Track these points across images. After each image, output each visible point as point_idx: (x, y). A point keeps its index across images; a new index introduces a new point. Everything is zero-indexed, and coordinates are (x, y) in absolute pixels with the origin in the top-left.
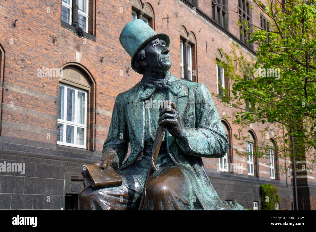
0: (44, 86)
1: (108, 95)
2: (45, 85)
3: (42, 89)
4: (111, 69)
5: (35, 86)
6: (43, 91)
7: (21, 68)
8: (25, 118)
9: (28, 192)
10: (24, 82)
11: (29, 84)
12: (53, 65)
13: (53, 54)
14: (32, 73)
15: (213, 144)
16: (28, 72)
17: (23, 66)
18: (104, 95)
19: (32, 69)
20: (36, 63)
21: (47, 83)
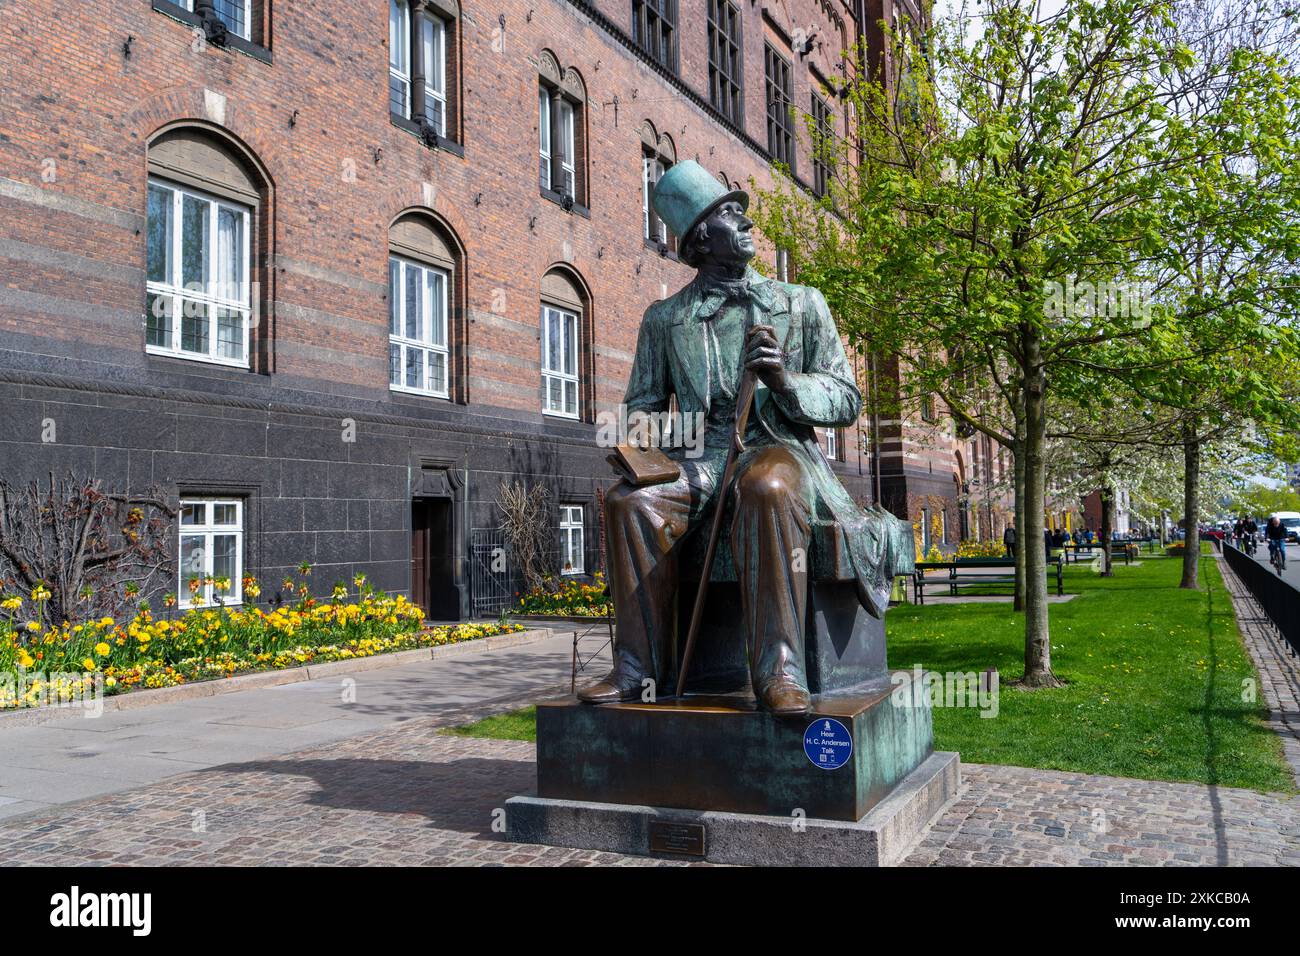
0: (358, 262)
1: (493, 280)
2: (362, 259)
3: (356, 269)
4: (497, 222)
5: (340, 260)
6: (356, 273)
7: (310, 220)
8: (323, 333)
9: (336, 494)
10: (316, 253)
11: (327, 257)
12: (376, 213)
13: (376, 188)
14: (333, 232)
15: (838, 402)
16: (325, 229)
17: (313, 217)
18: (484, 281)
19: (333, 224)
20: (341, 209)
21: (364, 255)
